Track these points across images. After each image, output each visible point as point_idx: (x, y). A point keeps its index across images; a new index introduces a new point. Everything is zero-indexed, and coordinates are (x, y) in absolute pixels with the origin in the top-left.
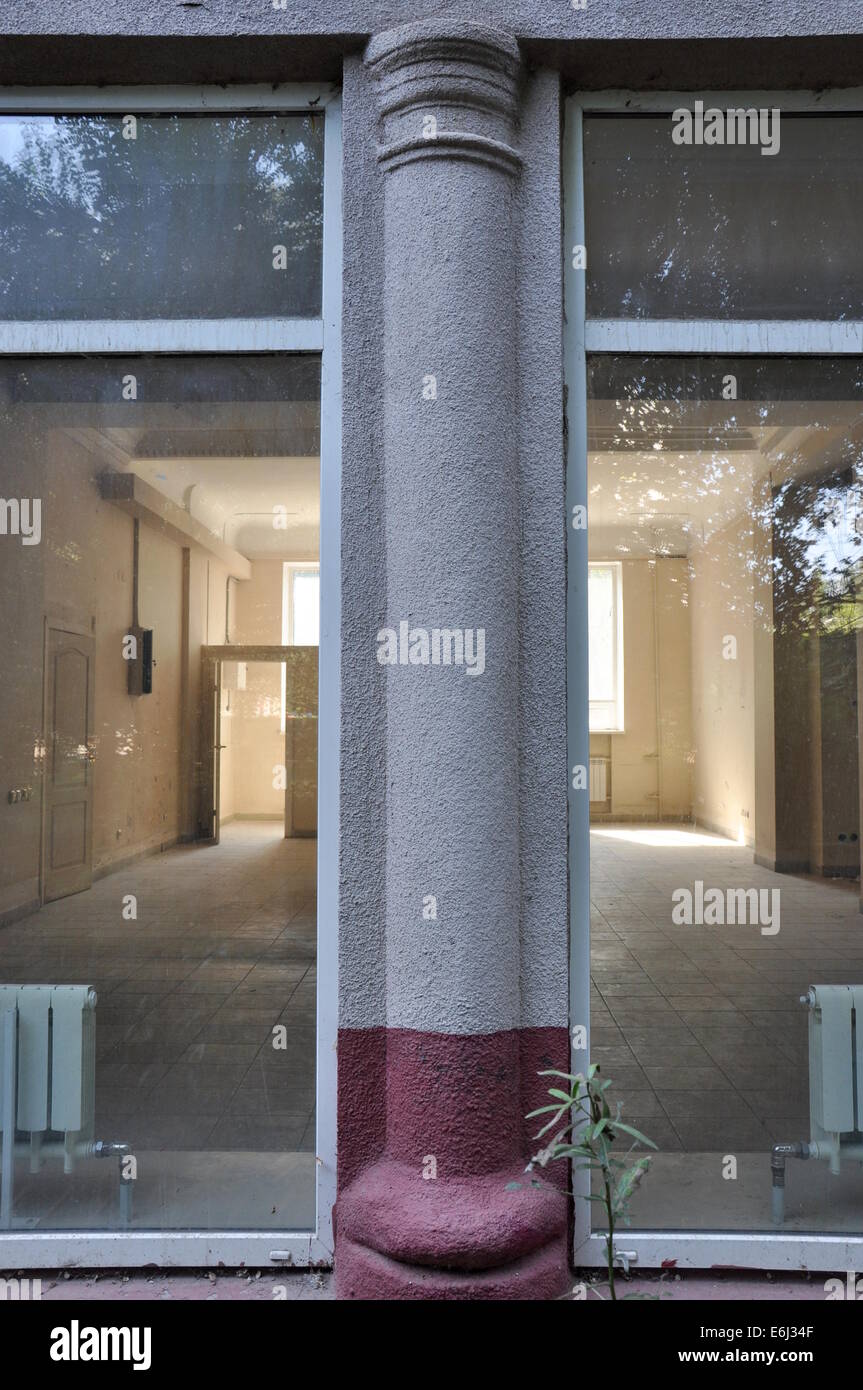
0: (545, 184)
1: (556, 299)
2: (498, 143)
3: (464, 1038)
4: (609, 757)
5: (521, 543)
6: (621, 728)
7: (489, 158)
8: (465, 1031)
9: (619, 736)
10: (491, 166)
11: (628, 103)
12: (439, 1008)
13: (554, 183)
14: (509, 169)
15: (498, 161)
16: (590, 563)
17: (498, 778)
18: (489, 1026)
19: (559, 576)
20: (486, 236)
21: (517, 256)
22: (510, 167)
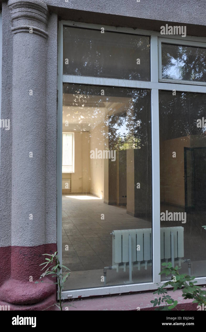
0: (54, 41)
1: (56, 69)
2: (42, 30)
3: (30, 247)
4: (71, 179)
5: (46, 127)
6: (74, 172)
7: (40, 34)
8: (31, 246)
9: (73, 174)
10: (40, 36)
11: (74, 24)
12: (25, 240)
13: (56, 41)
14: (45, 37)
15: (42, 34)
16: (63, 133)
17: (39, 184)
18: (37, 244)
19: (55, 135)
20: (39, 52)
21: (46, 58)
22: (45, 36)
